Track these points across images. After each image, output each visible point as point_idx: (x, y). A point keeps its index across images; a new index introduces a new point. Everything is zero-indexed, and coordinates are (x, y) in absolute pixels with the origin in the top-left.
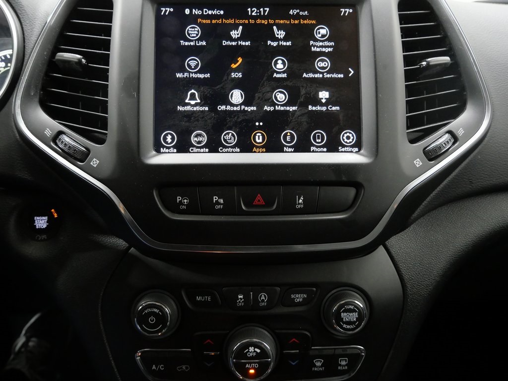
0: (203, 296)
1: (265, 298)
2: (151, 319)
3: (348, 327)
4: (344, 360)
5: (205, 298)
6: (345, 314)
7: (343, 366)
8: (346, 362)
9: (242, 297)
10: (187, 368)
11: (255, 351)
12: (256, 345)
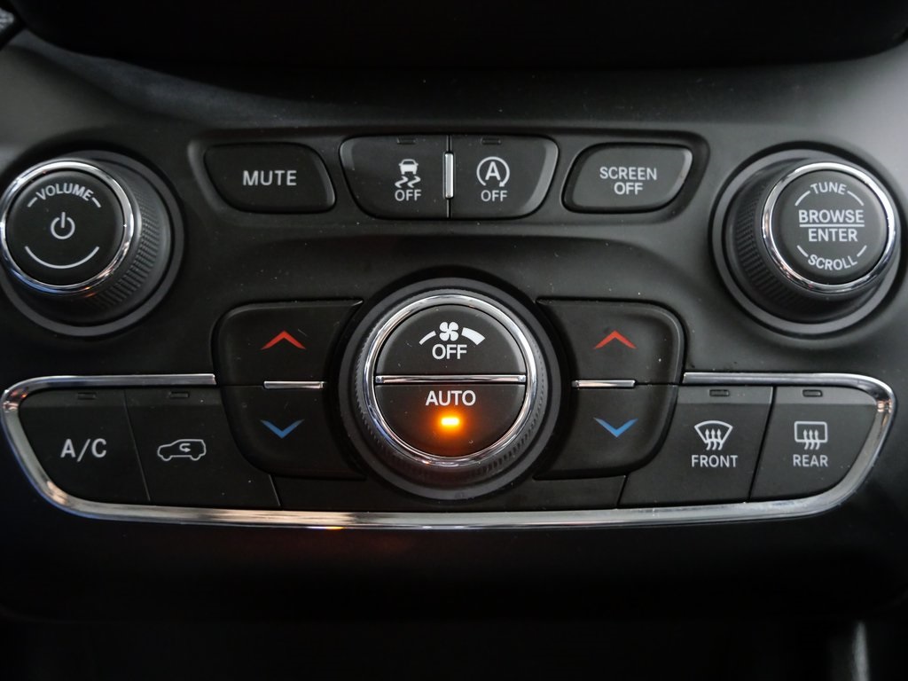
0: (265, 167)
1: (503, 175)
2: (58, 224)
3: (829, 264)
4: (813, 428)
5: (275, 176)
6: (814, 215)
7: (811, 453)
8: (821, 437)
9: (413, 168)
10: (195, 449)
11: (461, 340)
12: (465, 318)
